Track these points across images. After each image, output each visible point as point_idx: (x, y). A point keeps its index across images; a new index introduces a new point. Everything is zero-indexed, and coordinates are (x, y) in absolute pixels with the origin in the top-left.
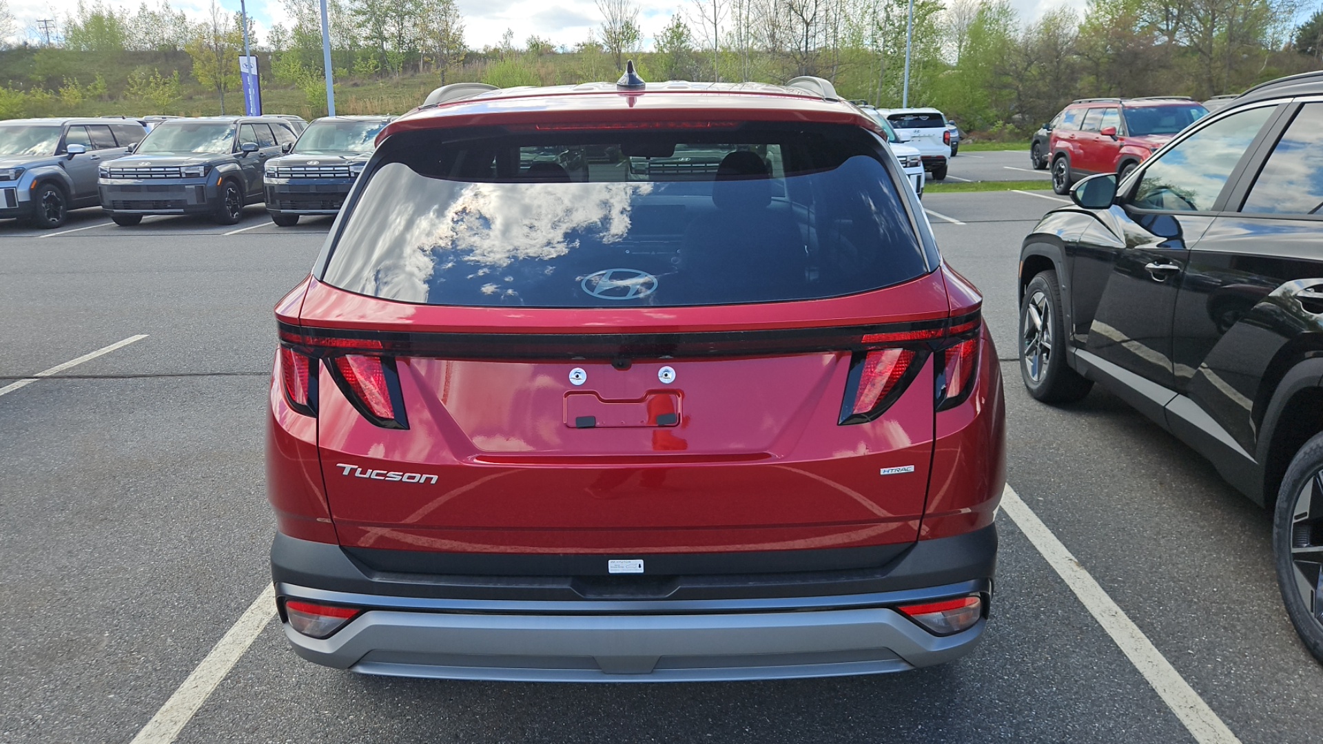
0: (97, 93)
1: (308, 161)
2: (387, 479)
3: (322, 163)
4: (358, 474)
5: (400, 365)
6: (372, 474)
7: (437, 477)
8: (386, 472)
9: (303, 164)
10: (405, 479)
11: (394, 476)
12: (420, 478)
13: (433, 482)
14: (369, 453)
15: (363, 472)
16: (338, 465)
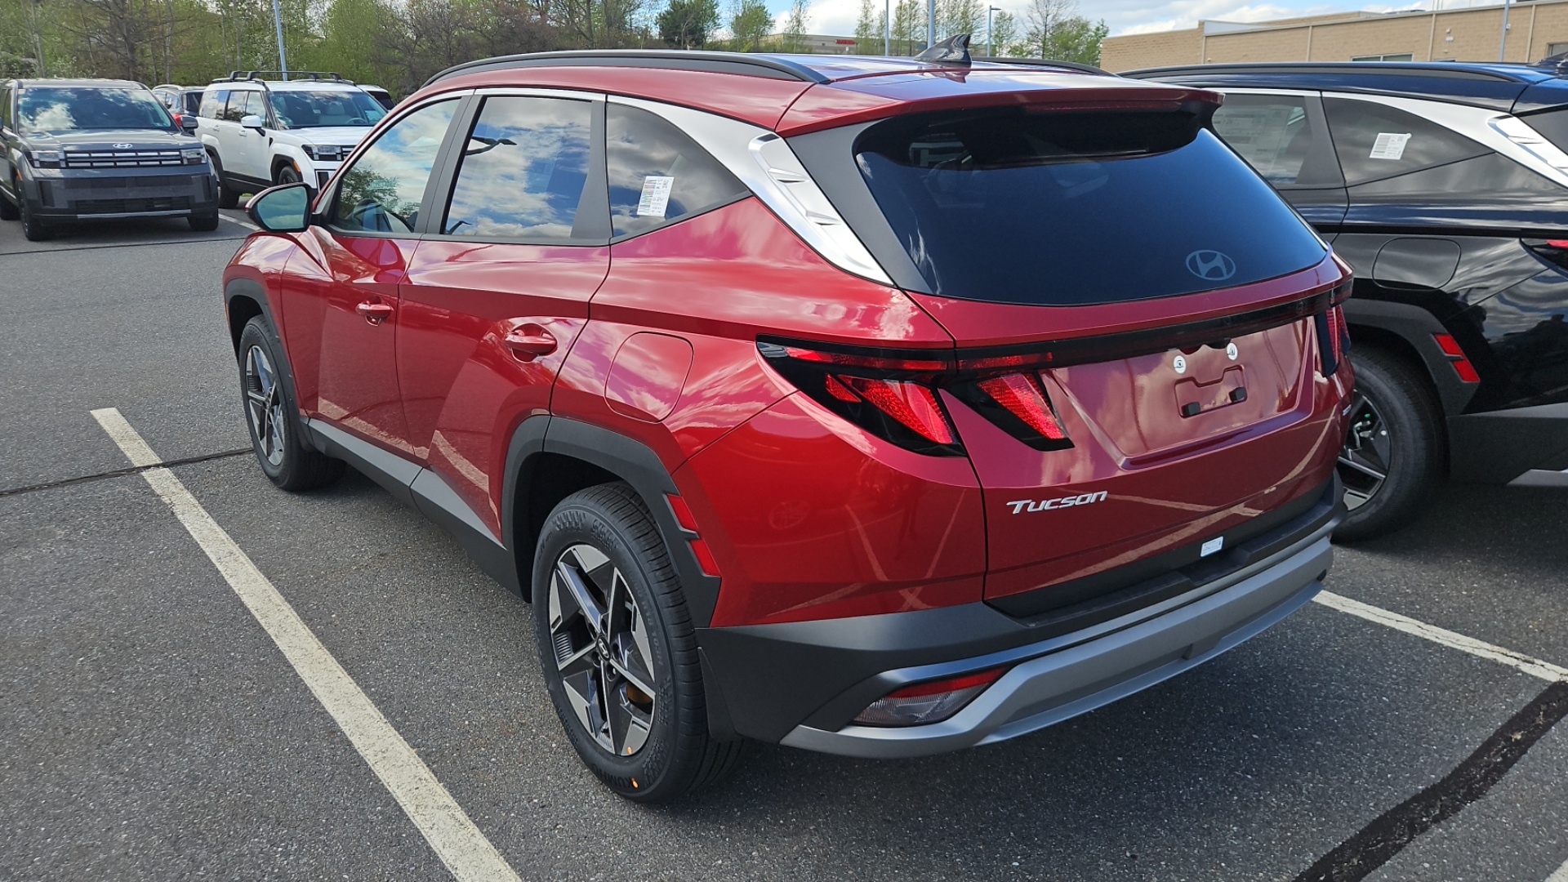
2: (1061, 507)
4: (1030, 509)
5: (1046, 379)
6: (1046, 505)
7: (1106, 492)
8: (1059, 499)
10: (1078, 502)
11: (1068, 502)
12: (1091, 498)
13: (1102, 499)
14: (1043, 481)
15: (1037, 506)
16: (1008, 504)
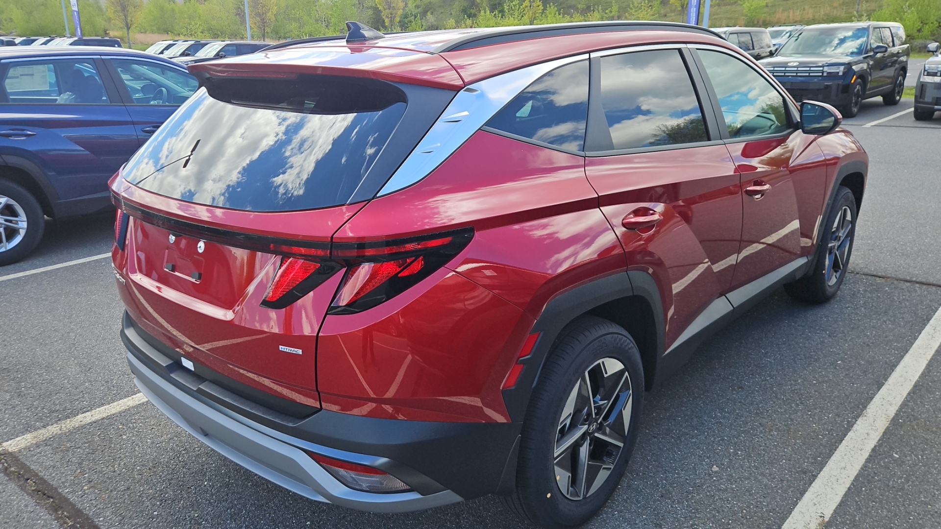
0: (611, 15)
1: (788, 63)
3: (802, 64)
9: (785, 65)
